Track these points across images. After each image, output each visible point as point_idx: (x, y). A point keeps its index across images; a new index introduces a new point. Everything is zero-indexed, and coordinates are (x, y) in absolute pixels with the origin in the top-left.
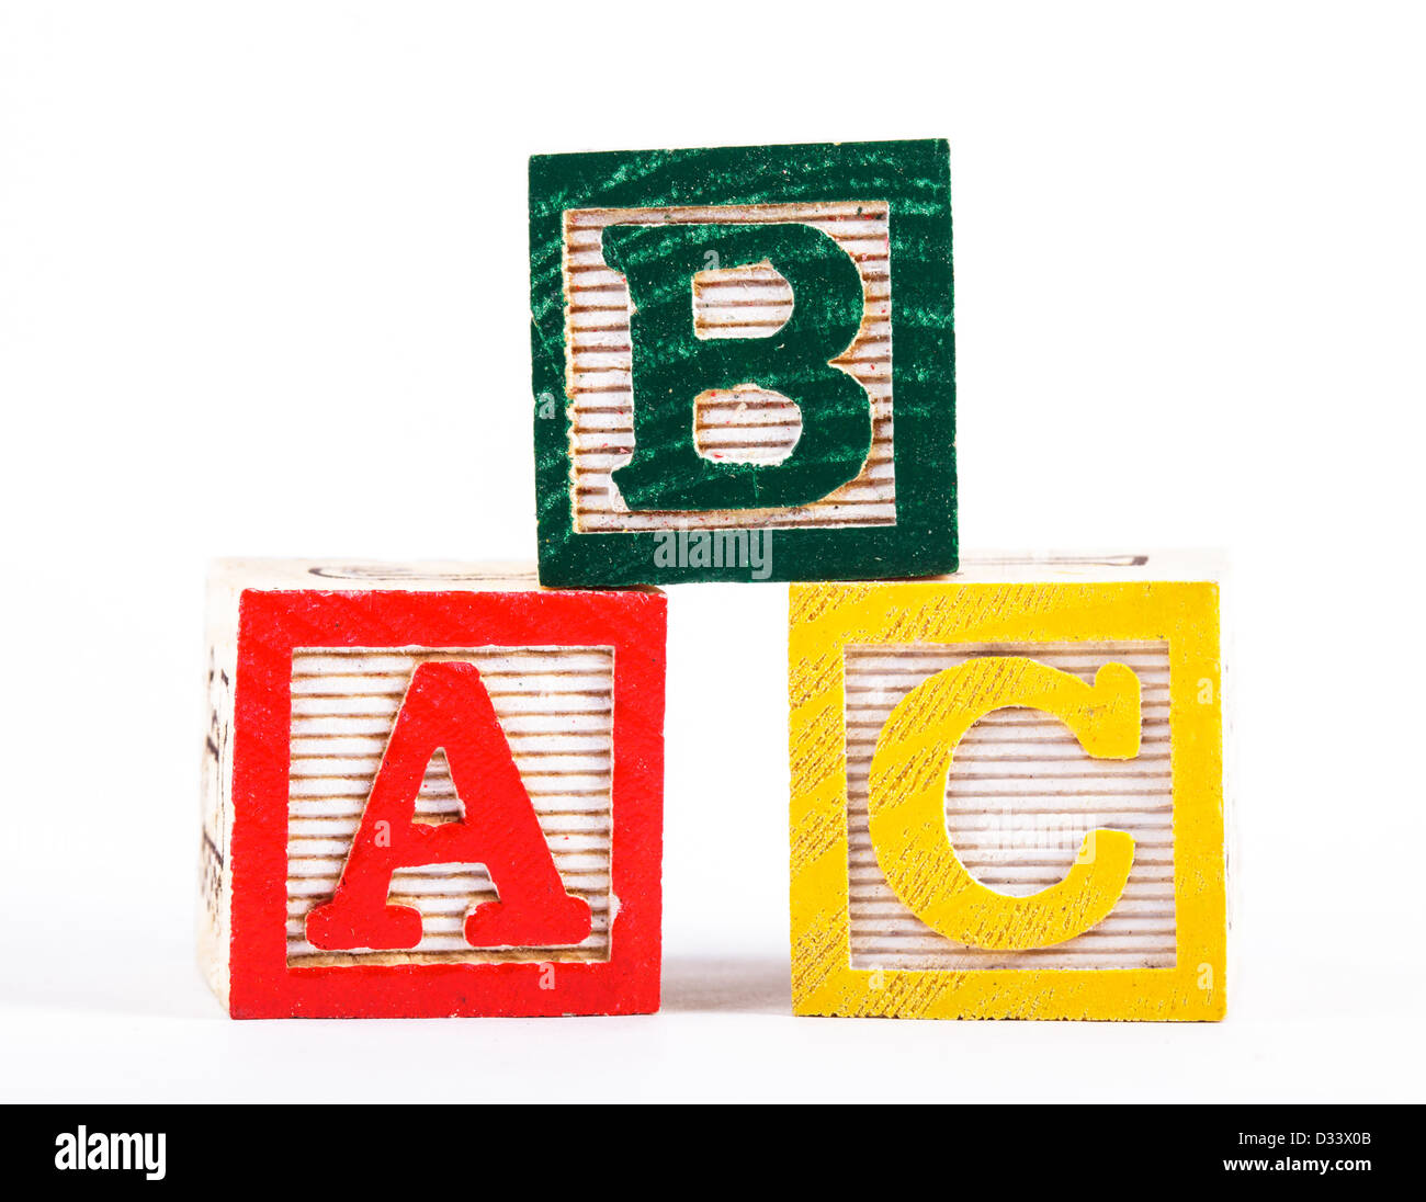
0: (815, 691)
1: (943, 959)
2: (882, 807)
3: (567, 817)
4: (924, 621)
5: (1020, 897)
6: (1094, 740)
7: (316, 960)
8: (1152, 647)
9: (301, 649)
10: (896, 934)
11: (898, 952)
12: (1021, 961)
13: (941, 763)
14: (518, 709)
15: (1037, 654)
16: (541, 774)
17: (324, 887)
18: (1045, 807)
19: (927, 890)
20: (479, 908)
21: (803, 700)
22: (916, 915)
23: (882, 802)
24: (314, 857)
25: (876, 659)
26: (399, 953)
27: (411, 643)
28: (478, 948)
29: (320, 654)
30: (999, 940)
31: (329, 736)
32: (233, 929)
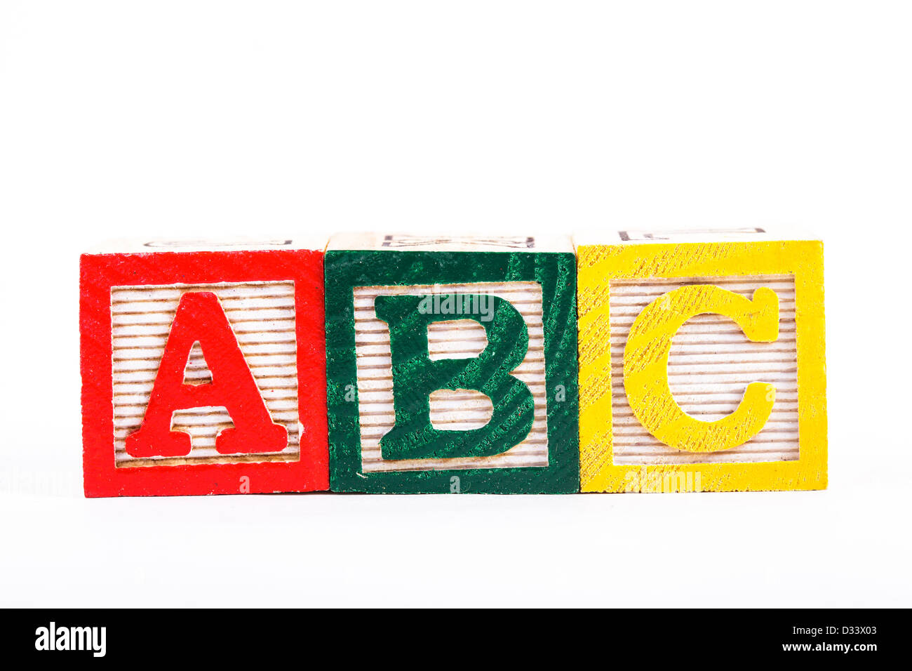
0: (593, 306)
1: (665, 459)
2: (632, 372)
3: (272, 379)
4: (656, 265)
5: (711, 421)
6: (753, 331)
7: (133, 463)
8: (785, 278)
9: (116, 287)
10: (638, 444)
11: (640, 454)
12: (710, 459)
13: (665, 347)
14: (241, 318)
15: (719, 283)
16: (257, 355)
17: (136, 422)
18: (724, 370)
19: (658, 419)
20: (223, 432)
21: (586, 312)
22: (651, 433)
23: (632, 369)
24: (130, 405)
25: (627, 287)
26: (181, 459)
27: (178, 282)
28: (223, 455)
29: (128, 290)
30: (699, 446)
31: (135, 336)
32: (84, 447)
